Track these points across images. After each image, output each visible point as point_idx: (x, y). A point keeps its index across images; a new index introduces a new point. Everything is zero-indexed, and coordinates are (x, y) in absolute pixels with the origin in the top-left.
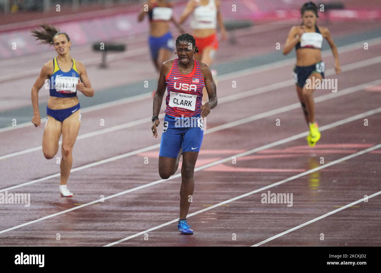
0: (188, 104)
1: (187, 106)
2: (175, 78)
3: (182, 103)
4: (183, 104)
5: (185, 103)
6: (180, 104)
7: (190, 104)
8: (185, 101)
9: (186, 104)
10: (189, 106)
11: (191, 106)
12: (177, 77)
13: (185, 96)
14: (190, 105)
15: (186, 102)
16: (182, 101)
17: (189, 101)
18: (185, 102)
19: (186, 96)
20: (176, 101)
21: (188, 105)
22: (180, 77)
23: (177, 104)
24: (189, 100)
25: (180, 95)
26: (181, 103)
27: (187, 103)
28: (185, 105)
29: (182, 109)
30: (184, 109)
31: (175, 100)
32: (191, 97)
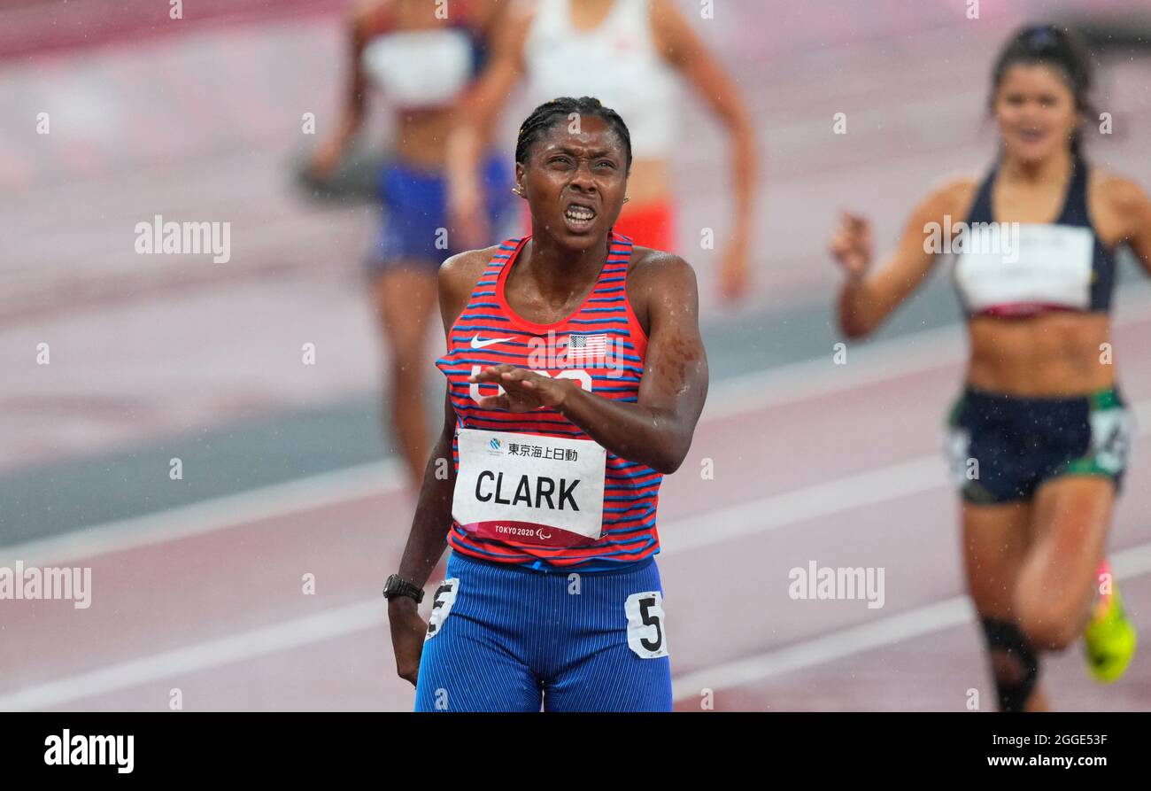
0: (555, 497)
1: (551, 506)
2: (476, 344)
3: (523, 493)
4: (527, 499)
5: (540, 493)
6: (515, 503)
7: (566, 494)
8: (541, 480)
9: (543, 498)
10: (561, 507)
11: (575, 508)
12: (485, 333)
13: (537, 453)
14: (566, 501)
15: (546, 487)
16: (525, 479)
17: (563, 482)
18: (539, 486)
19: (544, 454)
20: (488, 486)
21: (556, 505)
22: (506, 333)
23: (498, 500)
24: (559, 471)
25: (514, 448)
26: (518, 497)
27: (548, 494)
28: (538, 505)
29: (522, 532)
30: (535, 527)
31: (486, 478)
32: (570, 455)
